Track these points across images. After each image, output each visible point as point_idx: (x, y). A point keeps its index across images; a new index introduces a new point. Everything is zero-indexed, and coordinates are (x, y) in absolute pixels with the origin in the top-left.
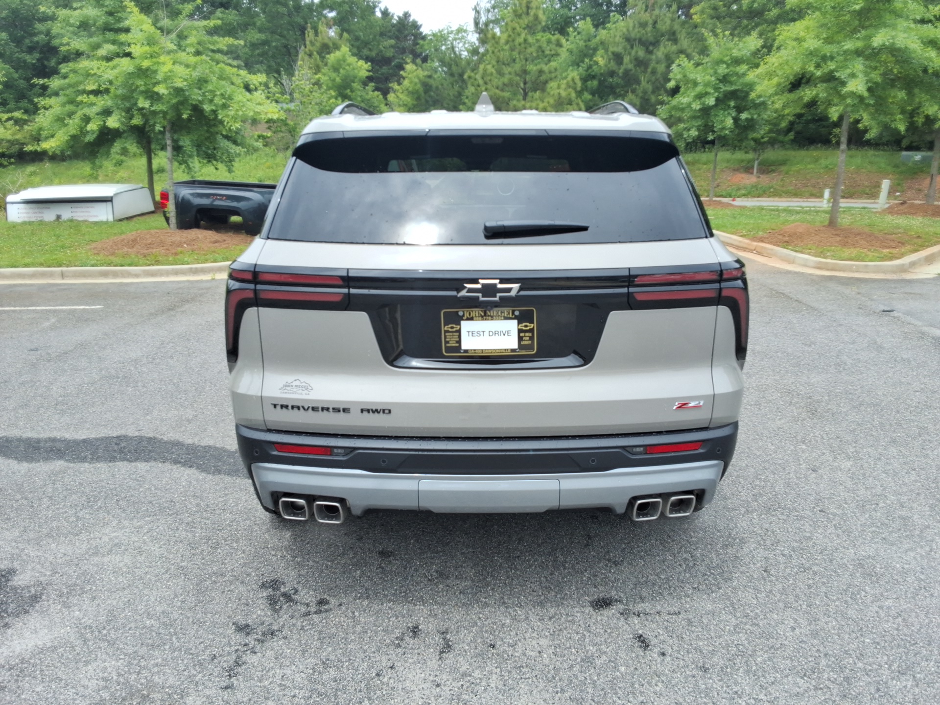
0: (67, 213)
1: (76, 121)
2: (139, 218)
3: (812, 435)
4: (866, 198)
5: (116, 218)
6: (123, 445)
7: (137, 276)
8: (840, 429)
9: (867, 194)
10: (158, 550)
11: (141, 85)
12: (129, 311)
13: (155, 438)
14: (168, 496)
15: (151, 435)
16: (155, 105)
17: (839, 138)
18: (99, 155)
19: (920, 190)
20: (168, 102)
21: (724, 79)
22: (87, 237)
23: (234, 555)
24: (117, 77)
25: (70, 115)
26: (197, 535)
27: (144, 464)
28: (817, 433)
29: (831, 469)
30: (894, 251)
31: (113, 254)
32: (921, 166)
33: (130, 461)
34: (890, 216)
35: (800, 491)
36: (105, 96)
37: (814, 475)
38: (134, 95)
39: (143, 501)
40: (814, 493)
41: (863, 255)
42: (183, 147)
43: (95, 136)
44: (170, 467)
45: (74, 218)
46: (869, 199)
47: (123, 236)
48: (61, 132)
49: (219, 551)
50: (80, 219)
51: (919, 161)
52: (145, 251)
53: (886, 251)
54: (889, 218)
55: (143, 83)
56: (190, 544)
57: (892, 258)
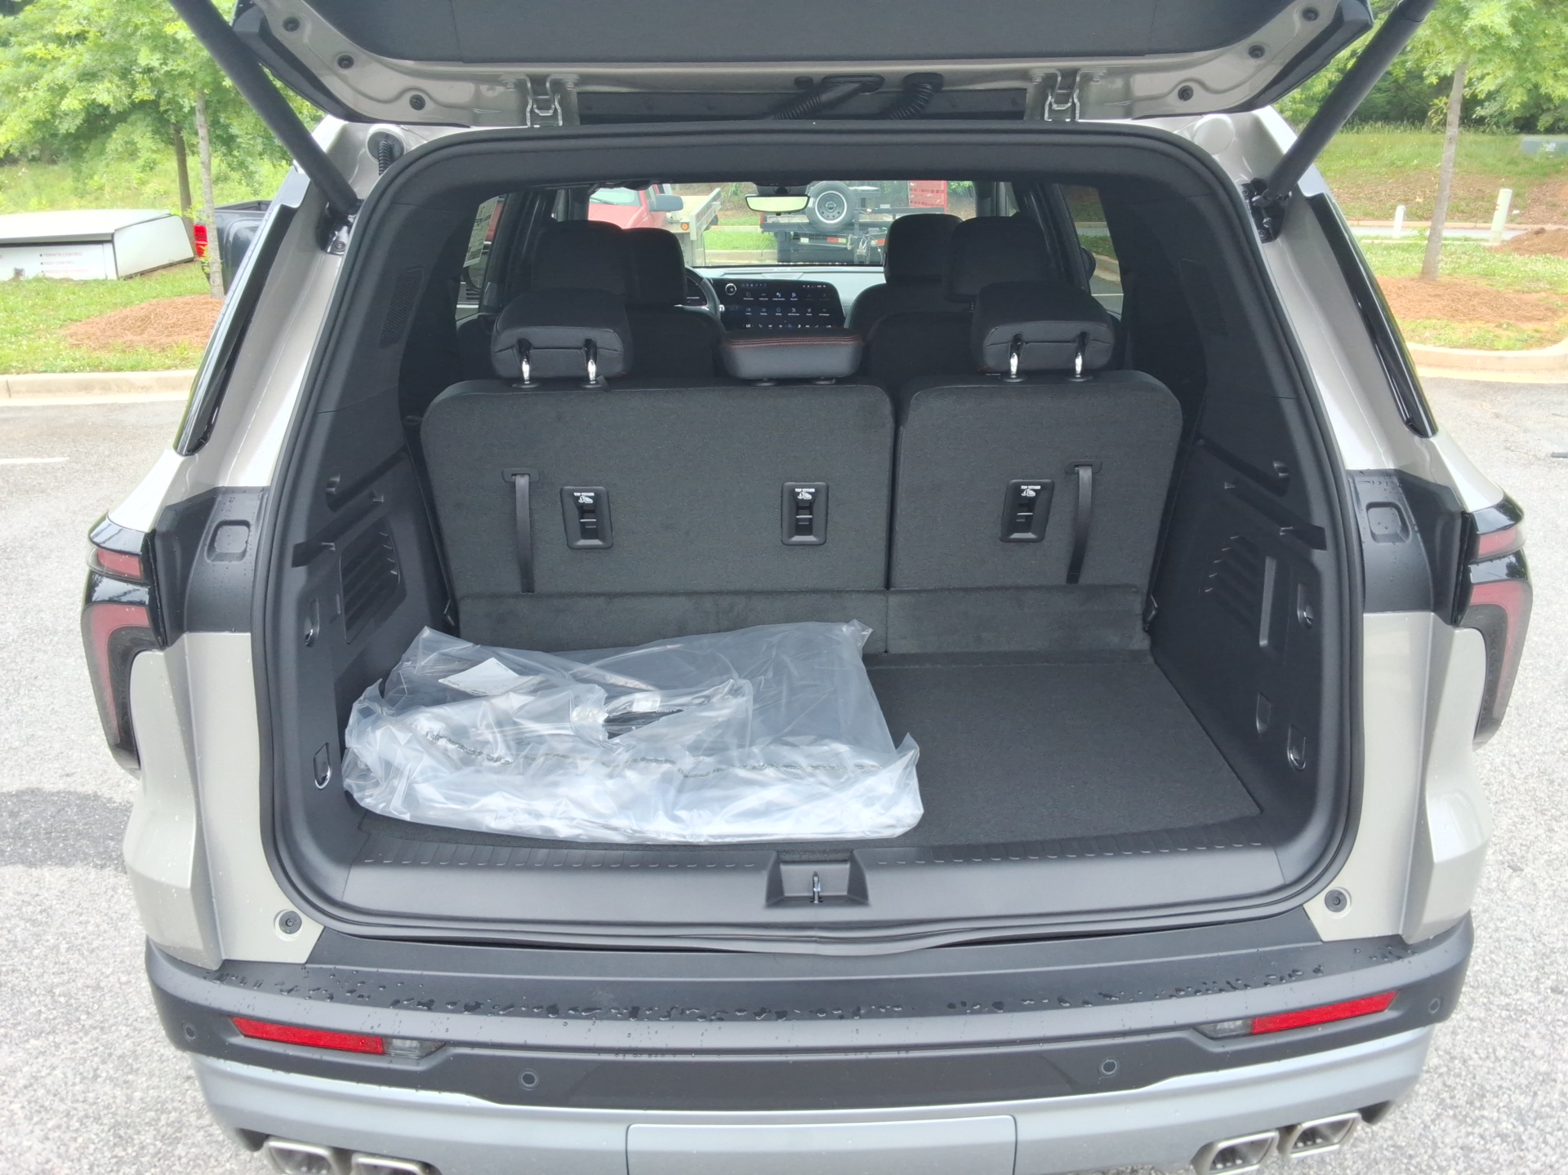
0: (33, 264)
1: (41, 93)
2: (164, 272)
3: (1488, 767)
4: (1460, 220)
5: (122, 273)
6: (25, 817)
7: (145, 388)
8: (1540, 750)
9: (1463, 212)
10: (38, 1147)
11: (143, 24)
12: (113, 470)
13: (96, 797)
14: (91, 970)
15: (89, 789)
16: (170, 62)
17: (1446, 114)
18: (87, 156)
19: (1554, 205)
20: (195, 55)
22: (62, 313)
23: (213, 1162)
24: (100, 10)
25: (31, 81)
26: (138, 1095)
27: (60, 871)
28: (1498, 761)
29: (1549, 863)
30: (1543, 327)
31: (104, 347)
32: (1557, 161)
33: (32, 865)
34: (1517, 256)
35: (1497, 930)
36: (79, 46)
37: (1516, 882)
38: (132, 42)
39: (35, 985)
40: (1528, 936)
41: (1491, 336)
42: (237, 136)
43: (78, 121)
44: (112, 880)
45: (48, 275)
46: (1466, 220)
47: (126, 312)
48: (16, 114)
49: (180, 1150)
50: (57, 276)
51: (1551, 153)
52: (164, 340)
53: (1529, 327)
54: (1517, 259)
55: (147, 20)
56: (115, 1126)
57: (1542, 341)
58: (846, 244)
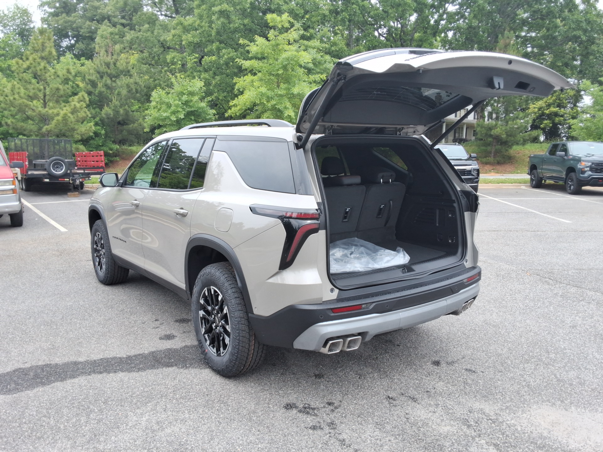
21: (186, 103)
58: (69, 181)
